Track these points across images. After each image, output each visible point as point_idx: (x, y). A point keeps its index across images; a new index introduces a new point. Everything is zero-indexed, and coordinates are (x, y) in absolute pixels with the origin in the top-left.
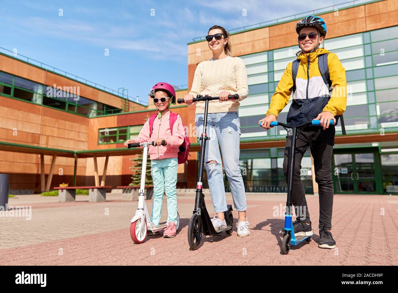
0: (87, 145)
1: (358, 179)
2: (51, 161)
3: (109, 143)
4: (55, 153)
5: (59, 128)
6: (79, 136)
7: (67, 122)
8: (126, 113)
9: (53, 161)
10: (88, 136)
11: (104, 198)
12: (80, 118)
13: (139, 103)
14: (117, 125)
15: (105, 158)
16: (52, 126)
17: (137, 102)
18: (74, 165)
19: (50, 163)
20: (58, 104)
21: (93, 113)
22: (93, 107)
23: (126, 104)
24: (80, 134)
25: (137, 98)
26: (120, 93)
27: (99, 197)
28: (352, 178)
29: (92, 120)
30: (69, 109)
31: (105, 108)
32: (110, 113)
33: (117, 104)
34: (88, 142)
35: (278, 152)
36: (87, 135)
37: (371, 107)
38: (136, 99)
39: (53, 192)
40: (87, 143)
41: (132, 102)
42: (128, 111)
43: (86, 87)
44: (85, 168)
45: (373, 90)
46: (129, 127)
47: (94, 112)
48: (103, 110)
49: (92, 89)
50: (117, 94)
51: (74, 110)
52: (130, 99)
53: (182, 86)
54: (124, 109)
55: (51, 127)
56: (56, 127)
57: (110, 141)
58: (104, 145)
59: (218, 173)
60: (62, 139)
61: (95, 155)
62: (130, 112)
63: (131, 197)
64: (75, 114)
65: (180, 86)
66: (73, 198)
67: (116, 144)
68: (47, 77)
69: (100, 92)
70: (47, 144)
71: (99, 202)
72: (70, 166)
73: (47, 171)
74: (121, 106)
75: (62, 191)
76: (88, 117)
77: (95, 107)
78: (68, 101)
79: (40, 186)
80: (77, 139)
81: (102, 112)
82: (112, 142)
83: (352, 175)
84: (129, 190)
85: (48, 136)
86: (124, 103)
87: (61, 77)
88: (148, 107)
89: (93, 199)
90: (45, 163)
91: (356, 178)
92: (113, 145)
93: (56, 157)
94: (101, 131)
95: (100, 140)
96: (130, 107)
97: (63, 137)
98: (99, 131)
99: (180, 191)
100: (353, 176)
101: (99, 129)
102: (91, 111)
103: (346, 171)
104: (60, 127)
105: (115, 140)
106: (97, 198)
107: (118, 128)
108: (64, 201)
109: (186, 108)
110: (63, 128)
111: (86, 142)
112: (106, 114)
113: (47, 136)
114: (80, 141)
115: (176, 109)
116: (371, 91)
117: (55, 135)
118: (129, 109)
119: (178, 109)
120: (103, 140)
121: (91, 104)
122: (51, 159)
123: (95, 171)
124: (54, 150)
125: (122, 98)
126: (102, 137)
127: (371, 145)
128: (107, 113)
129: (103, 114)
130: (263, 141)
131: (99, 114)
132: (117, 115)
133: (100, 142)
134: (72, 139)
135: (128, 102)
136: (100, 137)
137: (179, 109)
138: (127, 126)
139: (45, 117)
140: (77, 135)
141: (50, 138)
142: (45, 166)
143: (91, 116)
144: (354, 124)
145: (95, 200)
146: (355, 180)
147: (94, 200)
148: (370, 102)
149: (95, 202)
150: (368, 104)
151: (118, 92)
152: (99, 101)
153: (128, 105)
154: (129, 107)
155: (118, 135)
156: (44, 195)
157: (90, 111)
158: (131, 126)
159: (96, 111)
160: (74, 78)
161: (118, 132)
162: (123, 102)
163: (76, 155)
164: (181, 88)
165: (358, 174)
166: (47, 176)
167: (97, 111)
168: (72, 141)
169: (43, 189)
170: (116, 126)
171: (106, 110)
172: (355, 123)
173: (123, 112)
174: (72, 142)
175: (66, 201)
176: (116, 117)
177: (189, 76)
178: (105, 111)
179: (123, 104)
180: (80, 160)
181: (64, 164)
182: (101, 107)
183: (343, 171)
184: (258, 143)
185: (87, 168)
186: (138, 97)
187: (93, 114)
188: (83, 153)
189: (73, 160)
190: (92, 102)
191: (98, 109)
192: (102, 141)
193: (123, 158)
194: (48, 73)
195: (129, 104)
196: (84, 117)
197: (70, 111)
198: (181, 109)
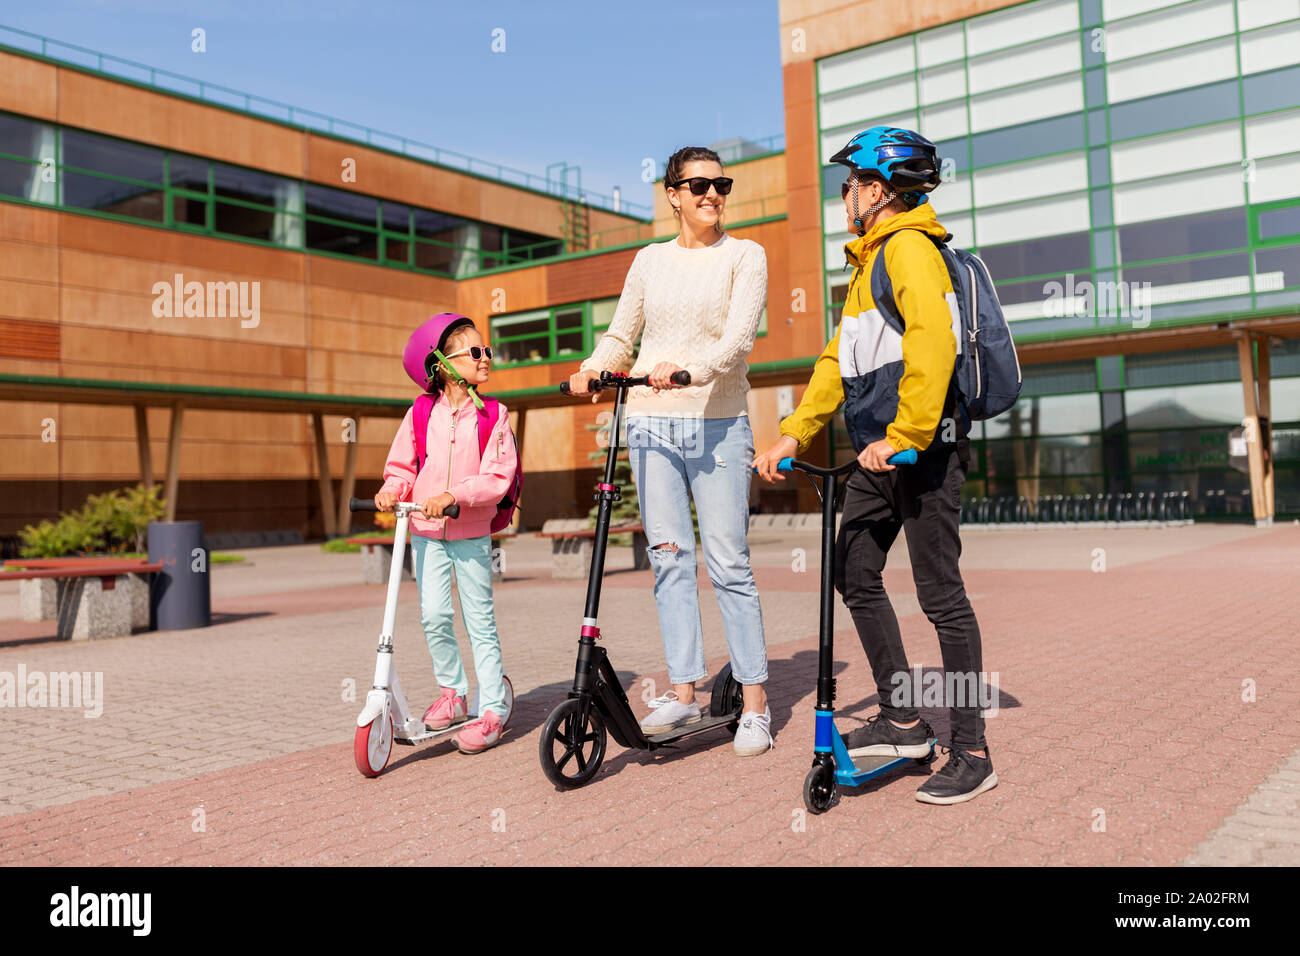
3: (527, 361)
5: (361, 323)
7: (387, 302)
8: (581, 253)
12: (425, 281)
13: (624, 210)
14: (550, 298)
16: (339, 317)
17: (617, 208)
20: (357, 240)
21: (467, 262)
22: (465, 242)
23: (578, 221)
25: (616, 194)
26: (555, 183)
29: (464, 287)
30: (389, 256)
31: (505, 239)
32: (524, 255)
33: (545, 221)
35: (1126, 369)
38: (613, 199)
39: (358, 539)
41: (597, 209)
42: (587, 247)
43: (438, 173)
46: (588, 305)
47: (472, 260)
48: (501, 248)
49: (456, 179)
50: (541, 186)
51: (405, 258)
52: (591, 200)
54: (570, 237)
55: (336, 319)
56: (353, 318)
57: (528, 356)
58: (510, 372)
59: (679, 578)
60: (374, 360)
62: (594, 249)
64: (410, 270)
65: (763, 140)
67: (551, 364)
68: (311, 154)
69: (485, 186)
70: (330, 377)
73: (336, 466)
74: (561, 229)
75: (371, 552)
76: (452, 278)
77: (472, 241)
78: (387, 226)
79: (322, 516)
81: (496, 255)
82: (536, 358)
84: (573, 544)
85: (330, 352)
86: (570, 216)
87: (357, 150)
90: (329, 438)
92: (538, 369)
93: (362, 421)
94: (497, 323)
96: (592, 231)
97: (375, 350)
98: (489, 324)
99: (771, 523)
101: (494, 317)
102: (459, 259)
104: (365, 320)
105: (545, 353)
107: (552, 310)
109: (783, 224)
110: (375, 321)
112: (511, 262)
113: (328, 350)
115: (746, 231)
117: (353, 347)
118: (587, 238)
119: (753, 229)
120: (507, 355)
121: (458, 228)
125: (560, 199)
126: (502, 345)
128: (513, 258)
129: (501, 263)
130: (1057, 340)
131: (487, 264)
132: (548, 265)
135: (581, 211)
137: (758, 228)
138: (583, 301)
139: (318, 290)
141: (338, 359)
142: (330, 451)
143: (461, 272)
151: (548, 181)
152: (484, 217)
153: (583, 222)
154: (587, 228)
155: (553, 333)
156: (334, 549)
157: (456, 255)
158: (595, 300)
159: (475, 255)
160: (397, 147)
161: (553, 325)
162: (565, 214)
164: (766, 146)
167: (479, 252)
169: (330, 526)
170: (545, 303)
171: (511, 245)
173: (567, 254)
176: (544, 270)
178: (506, 251)
179: (568, 221)
182: (494, 237)
184: (1039, 346)
186: (617, 188)
187: (467, 267)
190: (462, 222)
191: (485, 245)
192: (504, 359)
193: (576, 414)
194: (316, 141)
195: (587, 218)
196: (441, 277)
197: (392, 263)
198: (766, 227)
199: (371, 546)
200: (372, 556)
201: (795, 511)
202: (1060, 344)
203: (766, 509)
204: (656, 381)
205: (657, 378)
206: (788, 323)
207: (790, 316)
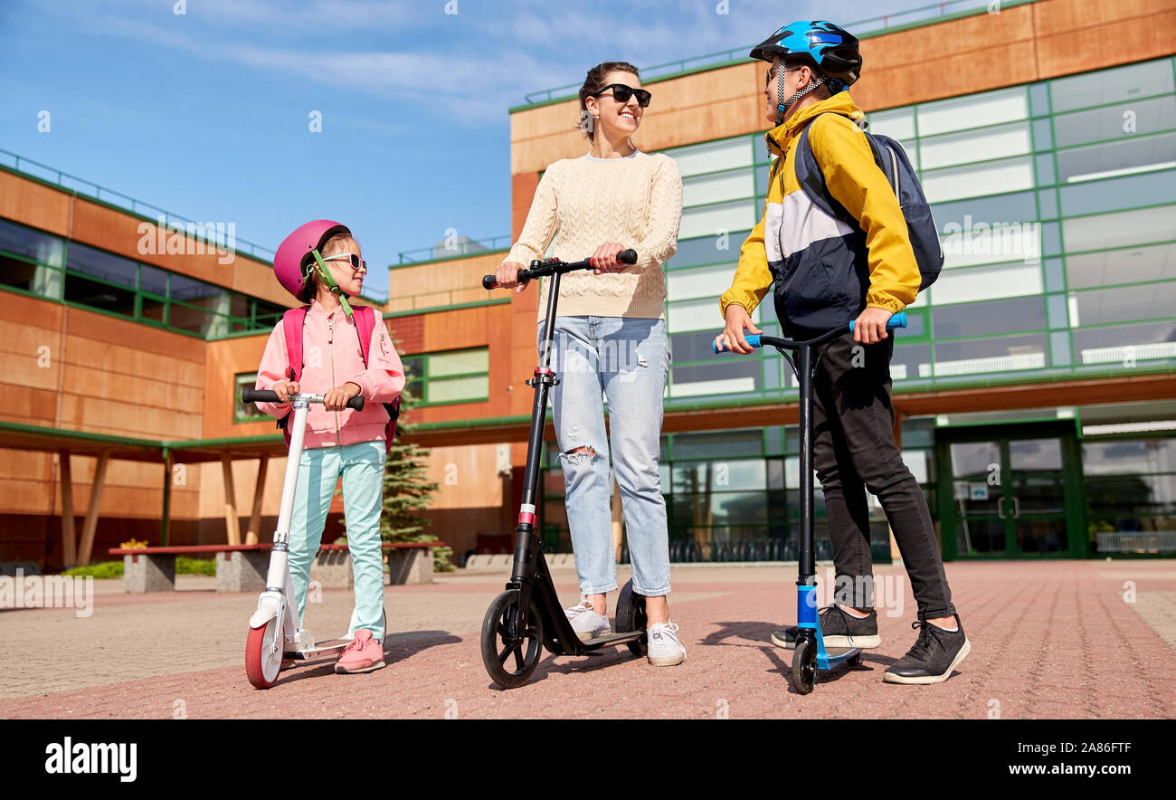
0: (200, 424)
1: (1017, 516)
2: (92, 474)
4: (106, 449)
5: (113, 372)
6: (174, 395)
7: (139, 354)
9: (99, 472)
10: (204, 397)
11: (262, 581)
12: (179, 340)
15: (257, 462)
16: (92, 365)
18: (161, 485)
19: (91, 481)
20: (112, 298)
21: (217, 326)
22: (217, 307)
24: (180, 390)
27: (248, 576)
28: (1000, 511)
29: (214, 347)
30: (144, 314)
31: (254, 307)
34: (202, 414)
35: (786, 439)
36: (201, 392)
37: (1052, 300)
39: (103, 567)
40: (201, 417)
44: (196, 493)
45: (1058, 252)
47: (222, 323)
48: (249, 314)
51: (159, 317)
53: (494, 239)
55: (89, 368)
56: (106, 367)
58: (251, 425)
59: (594, 484)
60: (123, 408)
61: (226, 453)
63: (343, 577)
64: (164, 328)
65: (488, 240)
66: (167, 581)
68: (76, 214)
70: (79, 419)
71: (249, 591)
72: (148, 489)
73: (80, 505)
75: (135, 561)
76: (203, 339)
77: (223, 307)
79: (61, 551)
80: (169, 406)
81: (245, 321)
83: (1000, 505)
84: (339, 555)
85: (81, 397)
87: (121, 216)
88: (386, 307)
89: (228, 584)
90: (75, 478)
91: (1011, 512)
93: (106, 464)
94: (243, 380)
95: (239, 410)
97: (126, 398)
98: (235, 381)
99: (489, 562)
100: (1003, 508)
101: (238, 375)
102: (211, 321)
103: (982, 493)
104: (117, 369)
106: (241, 580)
108: (142, 590)
109: (506, 306)
110: (127, 371)
111: (198, 414)
112: (257, 328)
113: (78, 395)
114: (179, 411)
115: (474, 311)
116: (1053, 257)
117: (104, 394)
119: (480, 310)
120: (250, 409)
121: (212, 297)
122: (90, 469)
123: (227, 502)
124: (100, 438)
127: (1055, 413)
128: (260, 325)
129: (249, 328)
130: (742, 406)
131: (235, 327)
133: (241, 414)
134: (153, 407)
136: (239, 400)
137: (483, 309)
139: (73, 339)
140: (168, 395)
141: (88, 404)
142: (75, 489)
143: (211, 334)
144: (1007, 354)
145: (236, 586)
146: (1010, 517)
147: (232, 584)
148: (1051, 289)
149: (234, 592)
150: (1046, 295)
152: (235, 287)
157: (207, 317)
159: (225, 320)
163: (169, 455)
164: (489, 245)
165: (1016, 500)
166: (80, 521)
167: (228, 317)
168: (155, 410)
169: (69, 558)
171: (258, 314)
172: (1011, 349)
174: (154, 415)
175: (147, 591)
177: (514, 209)
178: (254, 317)
181: (133, 484)
182: (244, 305)
183: (976, 493)
184: (728, 411)
185: (201, 495)
187: (217, 329)
188: (189, 447)
189: (159, 469)
190: (215, 290)
191: (234, 311)
192: (246, 412)
194: (82, 204)
196: (191, 337)
197: (147, 320)
198: (491, 309)
199: (135, 555)
200: (136, 565)
202: (745, 410)
203: (485, 550)
206: (508, 390)
207: (510, 384)
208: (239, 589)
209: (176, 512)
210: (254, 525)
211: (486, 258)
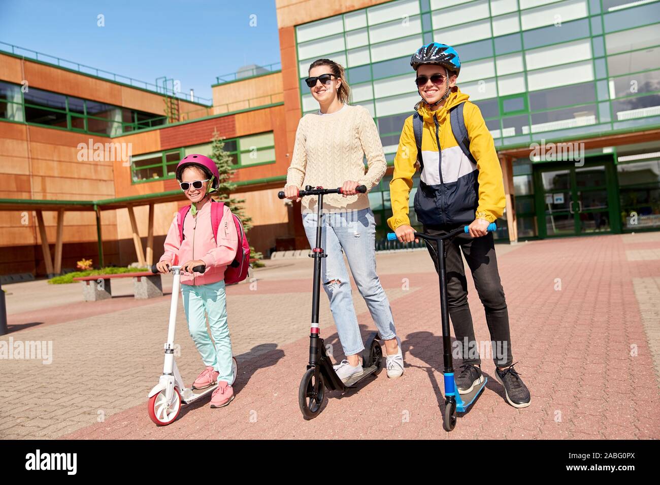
0: (113, 186)
1: (580, 211)
2: (56, 220)
3: (151, 179)
4: (61, 208)
5: (60, 161)
6: (96, 171)
7: (73, 149)
8: (176, 123)
9: (60, 219)
10: (113, 171)
11: (159, 291)
13: (196, 101)
14: (162, 146)
15: (147, 207)
16: (47, 158)
17: (192, 100)
18: (95, 223)
19: (55, 224)
20: (53, 117)
21: (116, 128)
22: (115, 117)
23: (173, 106)
24: (99, 168)
25: (192, 92)
26: (160, 87)
27: (151, 289)
28: (571, 209)
29: (116, 141)
30: (74, 125)
31: (136, 116)
32: (147, 125)
33: (156, 107)
34: (113, 181)
36: (111, 168)
37: (599, 85)
38: (190, 95)
39: (69, 276)
40: (113, 182)
41: (182, 100)
42: (178, 120)
43: (98, 81)
44: (115, 225)
45: (603, 54)
46: (183, 149)
47: (118, 127)
48: (133, 121)
49: (109, 84)
50: (154, 89)
51: (82, 127)
52: (178, 96)
53: (271, 65)
54: (170, 115)
55: (46, 160)
56: (55, 159)
57: (152, 176)
58: (142, 185)
59: (344, 298)
60: (68, 181)
61: (130, 204)
62: (182, 121)
64: (86, 133)
65: (268, 65)
66: (107, 293)
67: (164, 180)
68: (26, 71)
69: (123, 88)
70: (44, 191)
71: (153, 297)
72: (88, 225)
73: (51, 238)
74: (164, 111)
75: (88, 284)
76: (109, 137)
77: (118, 117)
78: (71, 110)
79: (44, 264)
80: (94, 178)
81: (132, 125)
82: (156, 177)
83: (571, 206)
85: (43, 177)
86: (169, 104)
87: (52, 69)
88: (212, 108)
89: (141, 294)
90: (46, 223)
91: (577, 209)
92: (157, 183)
93: (63, 213)
95: (134, 176)
96: (181, 111)
97: (69, 176)
99: (284, 256)
100: (572, 207)
101: (133, 156)
103: (561, 199)
104: (62, 160)
105: (161, 174)
106: (148, 291)
107: (164, 152)
108: (94, 300)
109: (282, 107)
110: (68, 160)
111: (111, 180)
112: (139, 128)
113: (42, 176)
114: (100, 180)
115: (263, 111)
116: (599, 58)
117: (56, 175)
118: (179, 116)
119: (266, 110)
120: (140, 176)
121: (110, 110)
122: (54, 218)
123: (134, 232)
124: (58, 202)
125: (163, 95)
126: (137, 171)
127: (602, 151)
128: (141, 126)
129: (134, 129)
131: (126, 129)
132: (160, 129)
133: (135, 179)
134: (85, 179)
135: (175, 102)
136: (133, 171)
137: (269, 109)
138: (181, 147)
139: (34, 144)
140: (93, 171)
141: (48, 180)
142: (47, 230)
143: (113, 134)
144: (574, 117)
145: (145, 296)
146: (576, 212)
147: (143, 295)
148: (598, 78)
149: (145, 299)
150: (596, 81)
151: (157, 86)
152: (123, 105)
153: (176, 107)
154: (178, 110)
155: (165, 164)
156: (55, 282)
157: (109, 124)
158: (186, 147)
159: (120, 125)
160: (75, 68)
161: (164, 160)
162: (166, 104)
163: (98, 209)
164: (269, 68)
165: (580, 202)
166: (52, 247)
167: (122, 123)
168: (86, 181)
169: (49, 270)
170: (159, 149)
171: (139, 120)
172: (575, 114)
173: (168, 124)
174: (86, 184)
175: (96, 300)
176: (158, 131)
177: (281, 50)
178: (136, 122)
179: (168, 107)
180: (104, 214)
181: (79, 224)
182: (129, 114)
183: (557, 200)
185: (118, 226)
186: (192, 90)
187: (116, 130)
188: (109, 203)
189: (92, 215)
190: (111, 107)
191: (125, 120)
192: (138, 178)
193: (178, 205)
194: (28, 64)
195: (178, 105)
196: (102, 136)
197: (75, 129)
198: (273, 109)
199: (88, 281)
200: (89, 286)
201: (295, 249)
203: (281, 249)
204: (346, 192)
205: (347, 190)
206: (287, 156)
207: (287, 153)
208: (147, 297)
209: (105, 237)
210: (150, 243)
211: (268, 77)
